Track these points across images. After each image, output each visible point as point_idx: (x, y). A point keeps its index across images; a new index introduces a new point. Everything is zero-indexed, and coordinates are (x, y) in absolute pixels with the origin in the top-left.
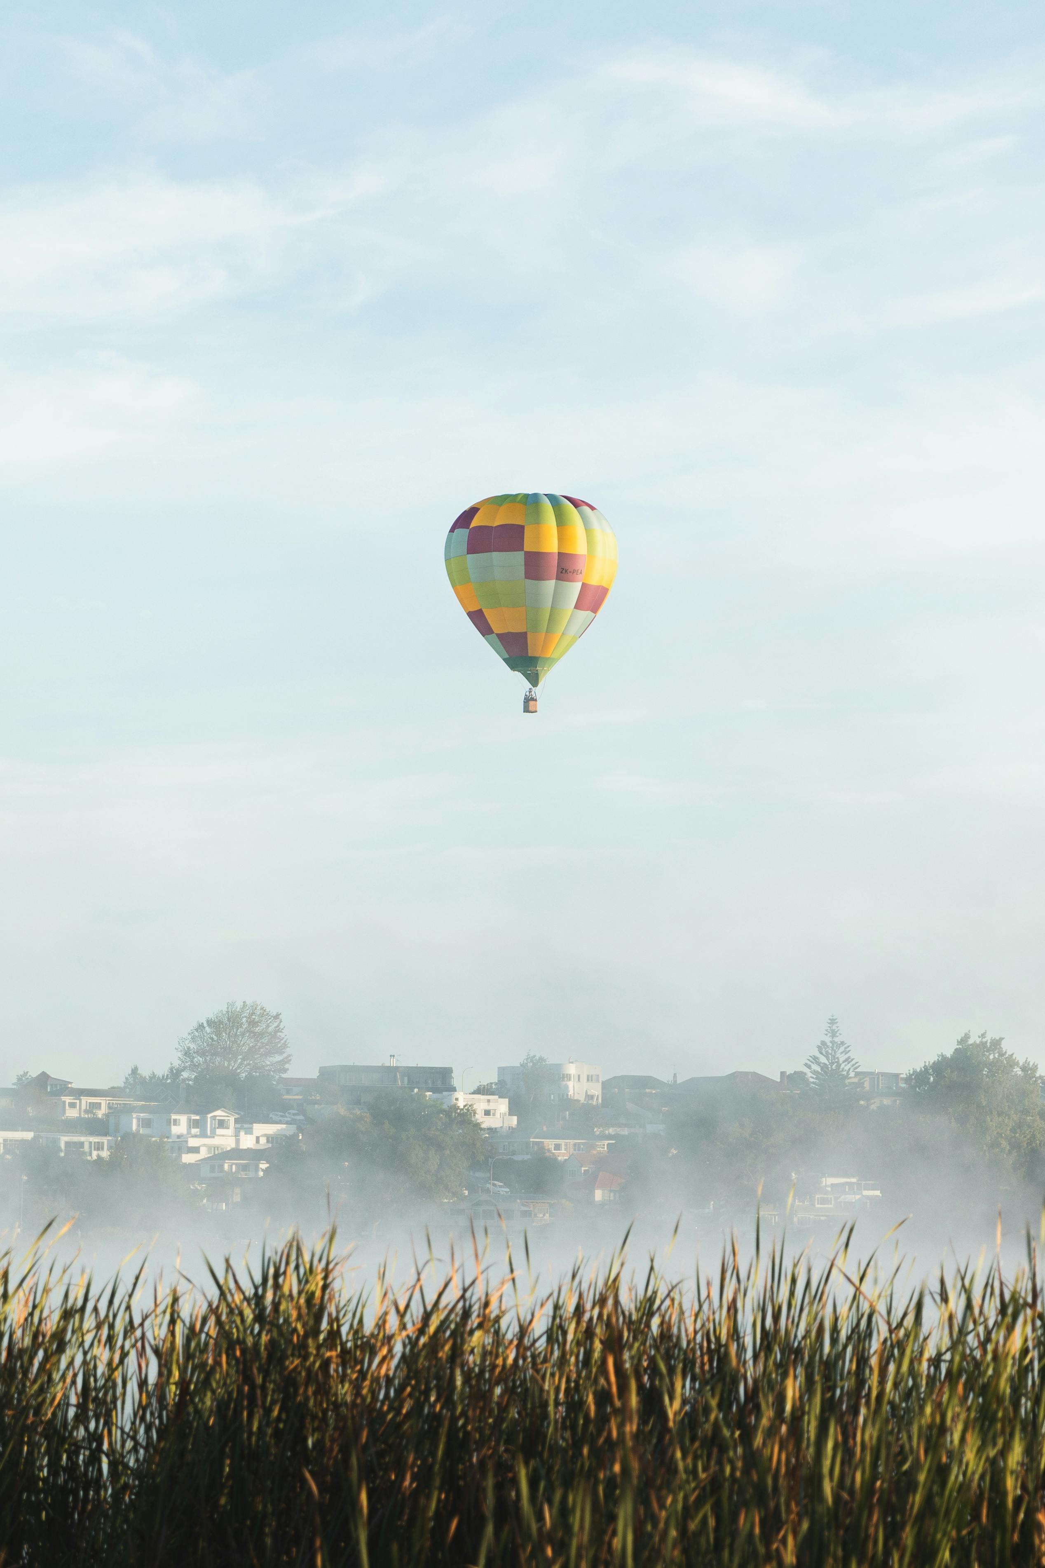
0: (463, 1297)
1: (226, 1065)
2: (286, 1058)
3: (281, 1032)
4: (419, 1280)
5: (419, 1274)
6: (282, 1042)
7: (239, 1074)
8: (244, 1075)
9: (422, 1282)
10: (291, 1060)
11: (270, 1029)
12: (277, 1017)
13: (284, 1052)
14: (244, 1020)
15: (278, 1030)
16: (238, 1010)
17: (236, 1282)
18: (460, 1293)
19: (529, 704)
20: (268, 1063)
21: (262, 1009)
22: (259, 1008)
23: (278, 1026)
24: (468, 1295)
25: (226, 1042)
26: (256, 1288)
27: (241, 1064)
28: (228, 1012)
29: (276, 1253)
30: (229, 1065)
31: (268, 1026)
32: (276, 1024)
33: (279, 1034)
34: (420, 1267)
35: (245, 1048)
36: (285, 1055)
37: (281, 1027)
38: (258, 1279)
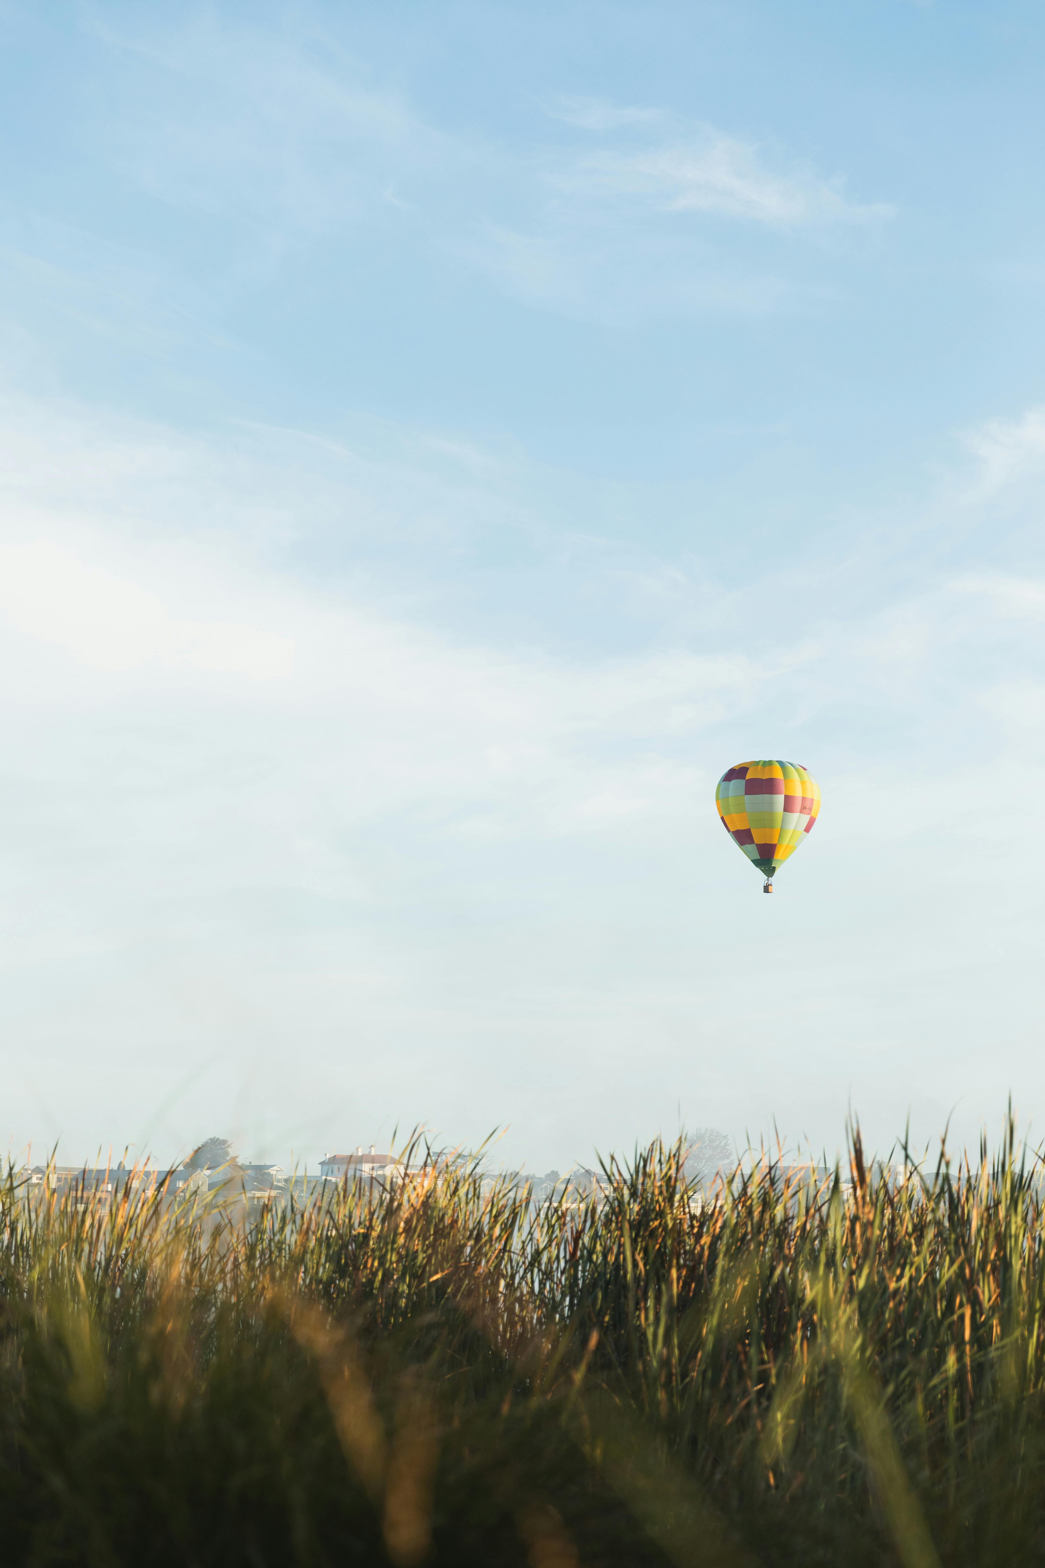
0: (769, 1173)
1: (696, 1165)
2: (731, 1161)
3: (728, 1146)
4: (739, 1164)
5: (740, 1161)
6: (729, 1151)
7: (704, 1170)
8: (706, 1171)
9: (742, 1166)
10: (734, 1163)
11: (722, 1144)
12: (725, 1137)
13: (730, 1158)
14: (706, 1138)
15: (726, 1145)
16: (703, 1132)
17: (619, 1171)
18: (767, 1170)
19: (766, 889)
20: (721, 1164)
21: (717, 1132)
22: (715, 1132)
23: (726, 1142)
24: (773, 1172)
25: (696, 1152)
26: (632, 1176)
27: (705, 1164)
28: (697, 1134)
29: (645, 1149)
30: (698, 1165)
31: (720, 1143)
32: (725, 1141)
33: (727, 1147)
34: (740, 1158)
35: (707, 1156)
36: (731, 1159)
37: (728, 1143)
38: (632, 1169)
